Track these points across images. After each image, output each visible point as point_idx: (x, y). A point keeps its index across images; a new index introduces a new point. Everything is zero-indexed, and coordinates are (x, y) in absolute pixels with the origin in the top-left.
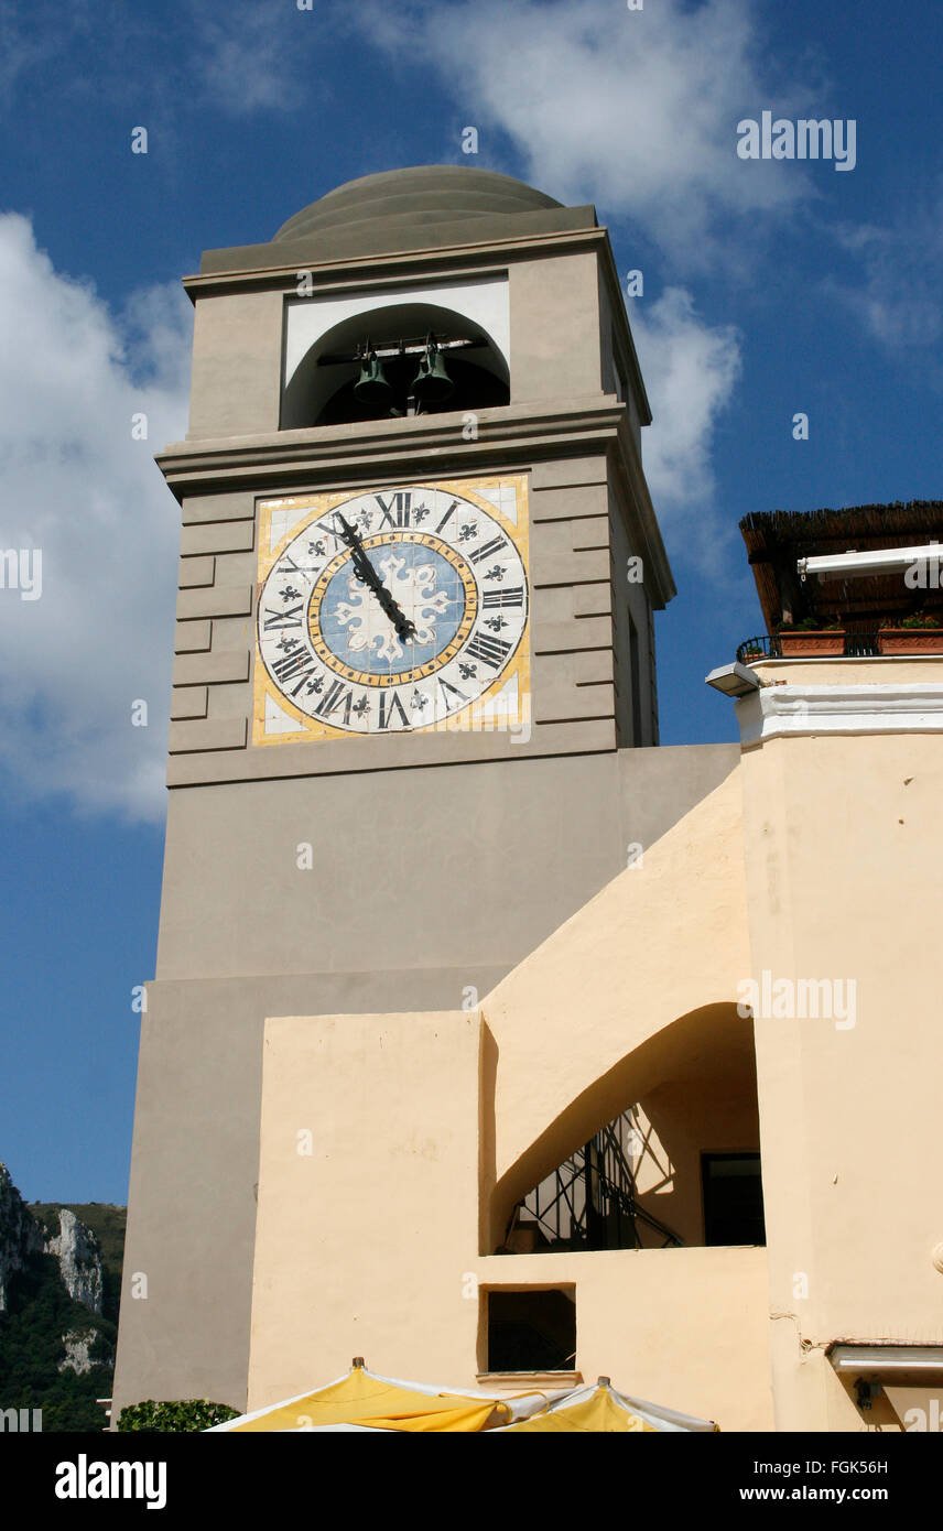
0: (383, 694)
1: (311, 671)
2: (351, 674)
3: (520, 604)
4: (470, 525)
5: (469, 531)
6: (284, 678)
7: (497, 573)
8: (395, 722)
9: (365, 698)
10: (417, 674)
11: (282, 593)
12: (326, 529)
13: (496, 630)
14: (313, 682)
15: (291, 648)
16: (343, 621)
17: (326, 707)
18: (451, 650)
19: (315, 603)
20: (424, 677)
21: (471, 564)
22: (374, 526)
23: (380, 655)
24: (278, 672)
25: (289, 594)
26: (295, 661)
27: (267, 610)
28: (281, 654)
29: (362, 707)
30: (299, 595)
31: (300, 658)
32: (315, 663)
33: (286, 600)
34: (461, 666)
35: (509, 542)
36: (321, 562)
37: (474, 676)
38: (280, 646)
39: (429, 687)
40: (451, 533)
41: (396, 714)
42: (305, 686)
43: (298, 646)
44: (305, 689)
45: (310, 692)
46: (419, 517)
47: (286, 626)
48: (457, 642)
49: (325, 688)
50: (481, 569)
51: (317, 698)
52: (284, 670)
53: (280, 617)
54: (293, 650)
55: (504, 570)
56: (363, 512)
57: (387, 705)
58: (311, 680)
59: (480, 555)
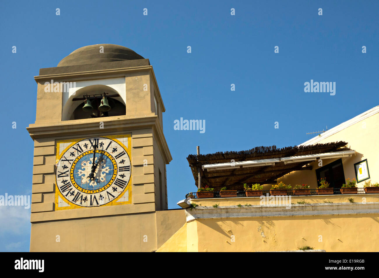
0: (91, 196)
1: (71, 189)
2: (82, 190)
3: (129, 170)
4: (115, 148)
5: (115, 150)
6: (63, 191)
7: (123, 162)
8: (95, 204)
9: (86, 197)
10: (101, 190)
11: (63, 167)
12: (75, 149)
13: (123, 178)
14: (72, 192)
15: (65, 182)
16: (80, 175)
17: (75, 200)
18: (110, 183)
19: (72, 170)
20: (103, 191)
21: (115, 159)
22: (89, 148)
23: (90, 185)
24: (62, 189)
25: (65, 167)
26: (67, 186)
27: (58, 172)
28: (63, 184)
29: (86, 199)
30: (68, 168)
31: (68, 185)
32: (72, 187)
33: (64, 169)
34: (113, 188)
35: (126, 153)
36: (74, 158)
37: (116, 191)
38: (62, 182)
39: (104, 194)
40: (110, 150)
41: (95, 201)
42: (69, 193)
43: (67, 182)
44: (69, 194)
45: (71, 195)
46: (101, 146)
47: (64, 176)
48: (112, 181)
49: (75, 194)
50: (118, 160)
51: (73, 197)
52: (64, 189)
53: (62, 174)
54: (66, 183)
55: (125, 161)
56: (85, 144)
57: (93, 199)
58: (71, 192)
59: (118, 157)
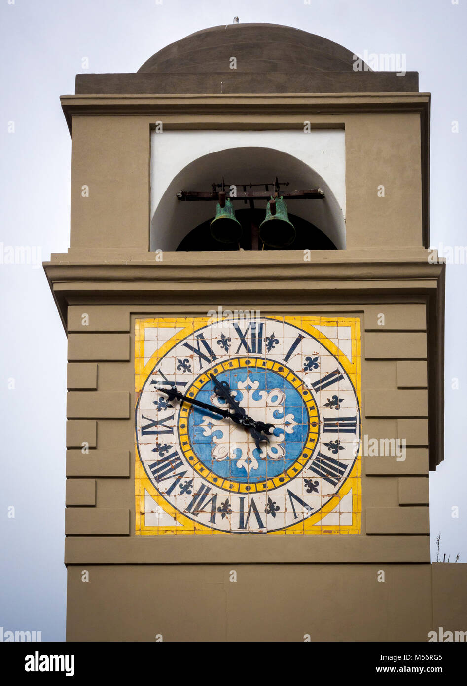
0: (242, 500)
1: (182, 475)
2: (215, 480)
3: (354, 431)
4: (313, 358)
5: (312, 363)
6: (159, 479)
7: (335, 402)
8: (253, 525)
9: (227, 502)
10: (269, 484)
11: (156, 403)
12: (191, 349)
13: (334, 452)
14: (184, 484)
15: (164, 452)
16: (208, 432)
17: (195, 507)
18: (298, 467)
19: (185, 414)
20: (276, 488)
21: (313, 392)
22: (233, 350)
23: (239, 464)
25: (162, 404)
26: (168, 465)
27: (143, 417)
28: (156, 457)
29: (225, 509)
30: (170, 406)
31: (173, 462)
32: (185, 467)
33: (159, 409)
34: (306, 481)
35: (344, 374)
36: (188, 378)
37: (316, 490)
38: (155, 450)
39: (279, 496)
40: (296, 363)
41: (253, 518)
42: (177, 487)
43: (171, 451)
44: (178, 489)
45: (182, 493)
46: (270, 347)
47: (160, 433)
48: (302, 460)
49: (195, 489)
50: (323, 397)
51: (189, 499)
52: (159, 472)
53: (155, 424)
54: (166, 454)
55: (340, 400)
56: (223, 336)
57: (246, 509)
58: (183, 481)
59: (320, 385)
